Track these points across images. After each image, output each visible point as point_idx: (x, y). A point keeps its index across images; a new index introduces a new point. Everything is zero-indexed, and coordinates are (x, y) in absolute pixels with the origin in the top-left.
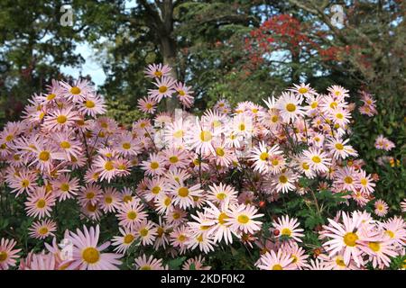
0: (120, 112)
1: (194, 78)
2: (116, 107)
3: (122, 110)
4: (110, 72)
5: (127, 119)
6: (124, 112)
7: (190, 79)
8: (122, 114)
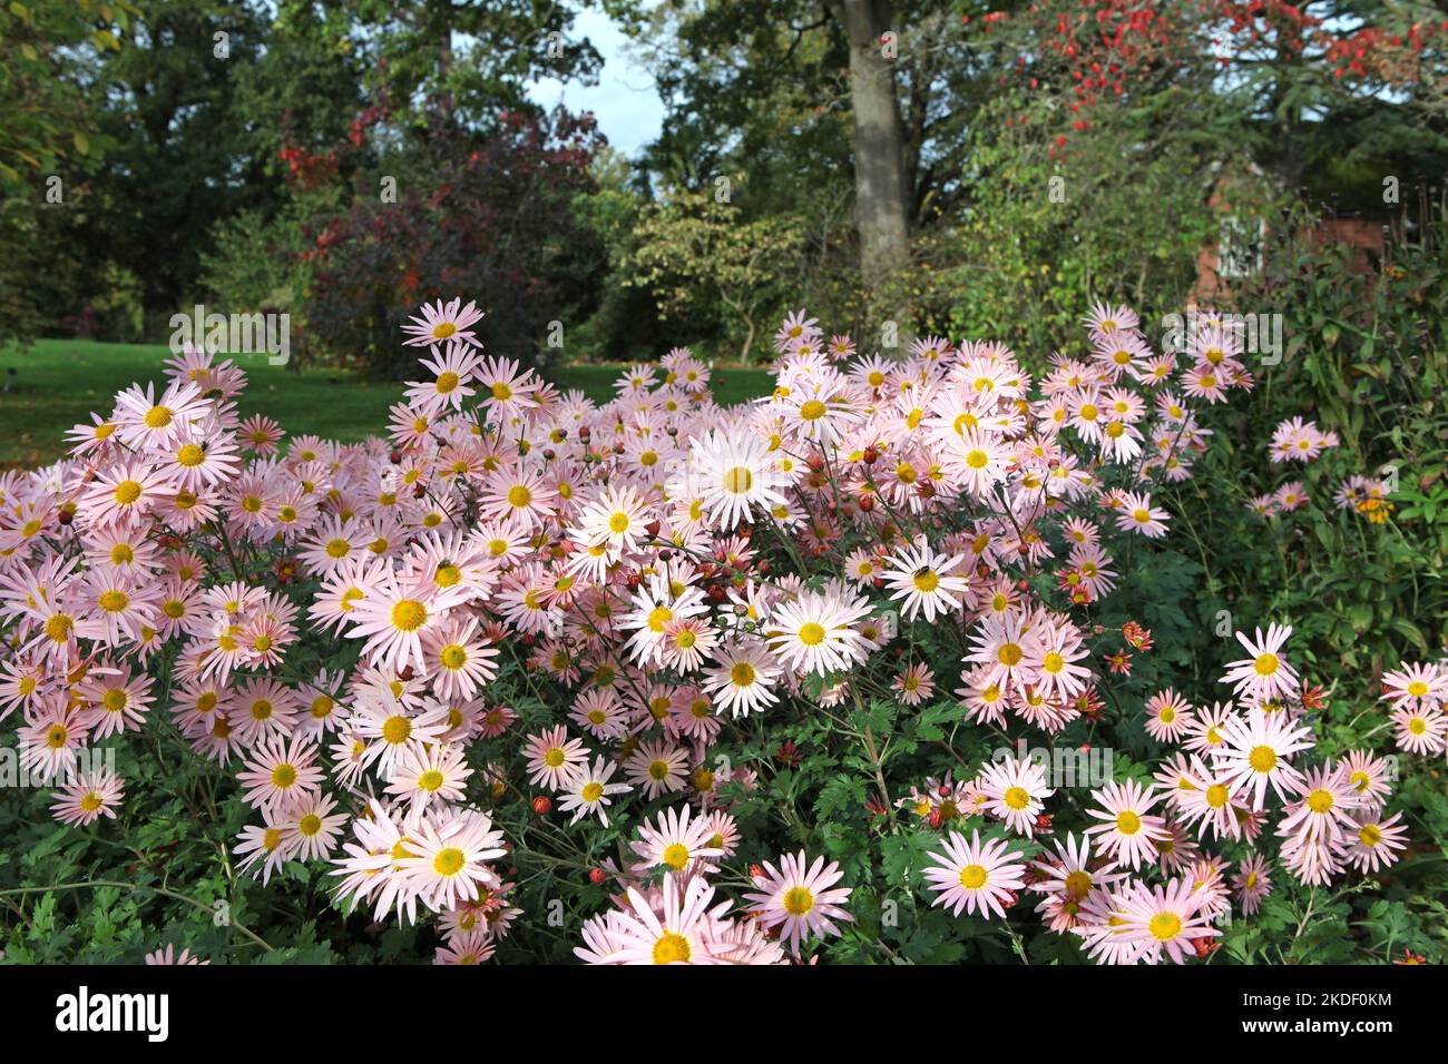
0: (709, 227)
1: (959, 110)
2: (696, 212)
3: (717, 221)
4: (679, 98)
5: (731, 252)
6: (721, 228)
7: (946, 112)
8: (715, 236)
